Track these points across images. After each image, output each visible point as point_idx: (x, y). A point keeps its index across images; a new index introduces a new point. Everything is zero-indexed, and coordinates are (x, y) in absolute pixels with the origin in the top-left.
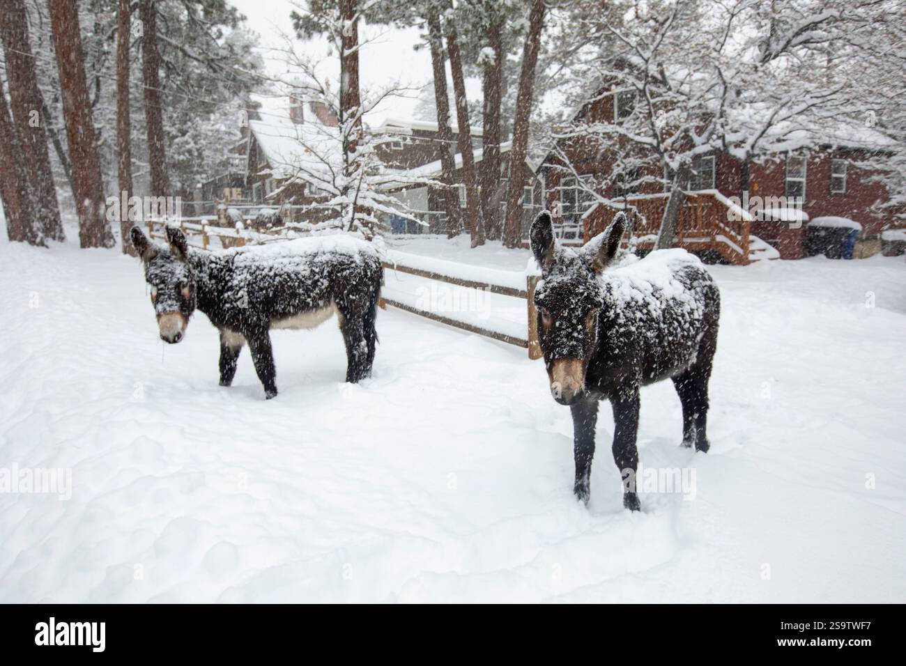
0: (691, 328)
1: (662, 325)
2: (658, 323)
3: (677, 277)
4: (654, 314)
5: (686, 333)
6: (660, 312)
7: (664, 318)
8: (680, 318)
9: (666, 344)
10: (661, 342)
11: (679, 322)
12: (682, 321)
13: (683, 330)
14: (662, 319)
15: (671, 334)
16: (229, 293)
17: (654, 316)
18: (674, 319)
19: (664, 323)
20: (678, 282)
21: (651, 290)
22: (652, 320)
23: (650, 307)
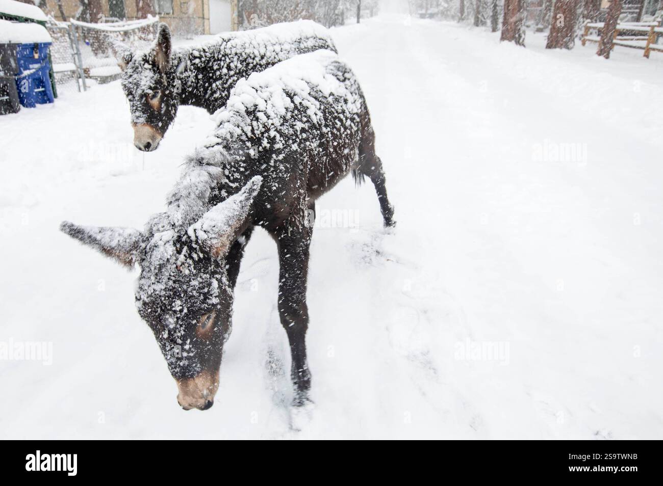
0: (352, 124)
1: (324, 130)
2: (320, 129)
3: (328, 71)
4: (315, 119)
5: (349, 132)
6: (320, 114)
7: (326, 119)
8: (341, 116)
9: (332, 150)
10: (326, 149)
11: (341, 120)
12: (344, 119)
13: (346, 128)
14: (323, 122)
15: (335, 137)
16: (218, 83)
17: (315, 122)
18: (335, 118)
19: (326, 126)
20: (331, 75)
21: (308, 90)
22: (313, 126)
23: (309, 112)
